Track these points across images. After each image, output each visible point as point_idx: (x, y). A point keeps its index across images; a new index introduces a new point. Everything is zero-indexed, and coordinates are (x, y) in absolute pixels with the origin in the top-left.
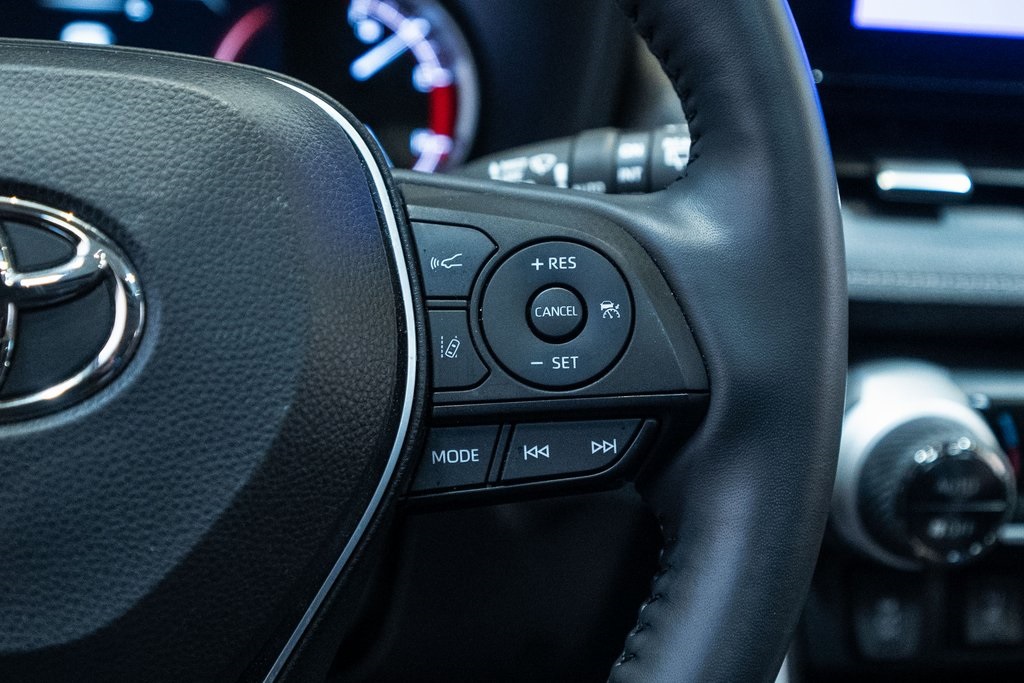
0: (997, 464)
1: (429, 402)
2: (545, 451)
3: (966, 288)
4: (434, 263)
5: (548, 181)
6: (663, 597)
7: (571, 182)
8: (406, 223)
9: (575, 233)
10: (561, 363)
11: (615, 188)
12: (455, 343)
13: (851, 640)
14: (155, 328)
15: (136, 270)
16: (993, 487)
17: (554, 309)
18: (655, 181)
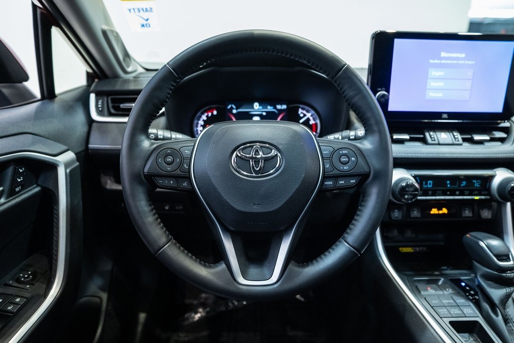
0: (417, 185)
1: (324, 174)
2: (343, 182)
3: (410, 155)
4: (324, 152)
5: (338, 139)
6: (363, 206)
7: (342, 139)
8: (319, 146)
9: (347, 147)
10: (345, 168)
11: (350, 139)
12: (328, 165)
13: (390, 217)
14: (284, 163)
15: (280, 153)
16: (416, 190)
17: (344, 159)
18: (357, 138)
